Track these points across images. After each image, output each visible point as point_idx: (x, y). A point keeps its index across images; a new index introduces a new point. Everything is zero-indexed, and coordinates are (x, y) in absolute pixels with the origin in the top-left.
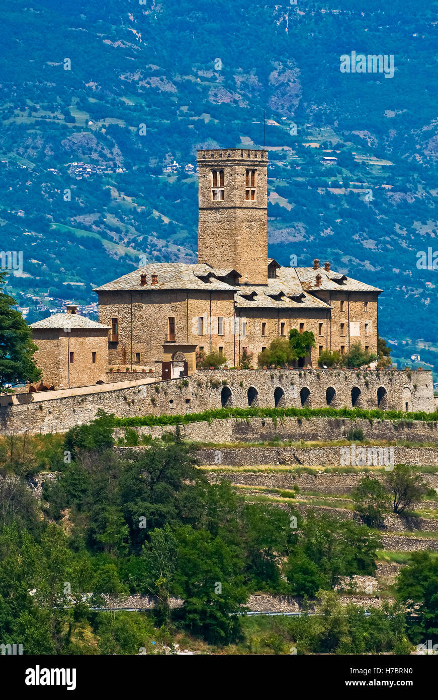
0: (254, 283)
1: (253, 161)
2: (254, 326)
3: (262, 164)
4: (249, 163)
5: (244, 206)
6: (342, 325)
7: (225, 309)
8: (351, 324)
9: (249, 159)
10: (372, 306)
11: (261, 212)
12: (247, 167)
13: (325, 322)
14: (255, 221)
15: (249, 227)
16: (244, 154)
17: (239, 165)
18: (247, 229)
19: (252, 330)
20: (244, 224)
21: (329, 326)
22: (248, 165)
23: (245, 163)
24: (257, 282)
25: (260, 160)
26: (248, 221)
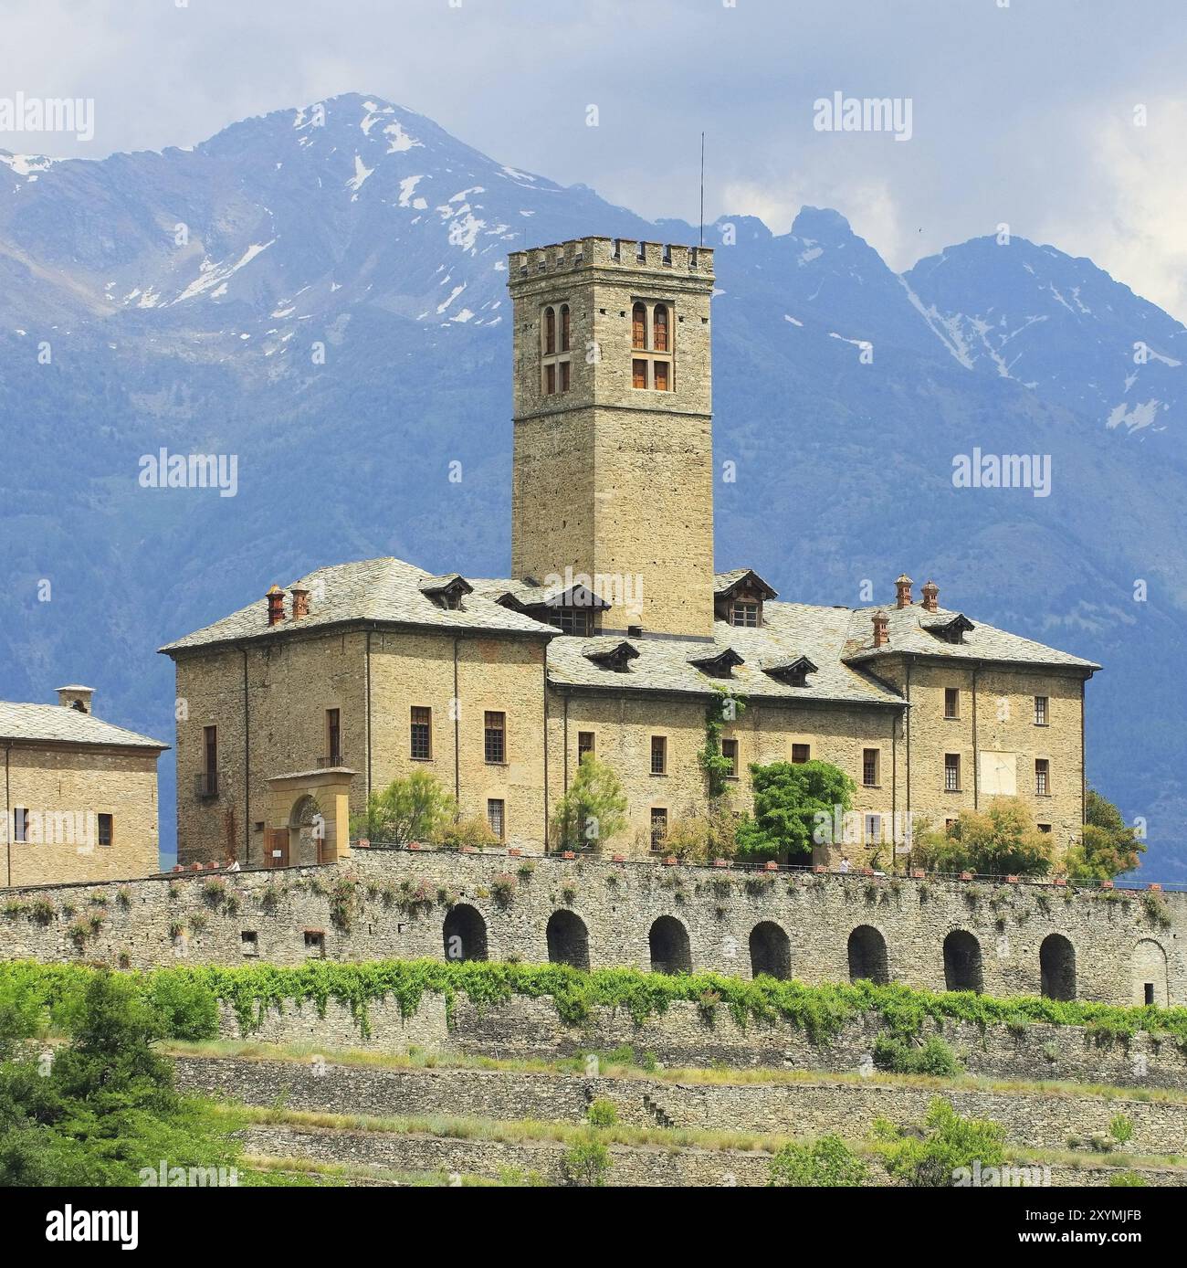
0: (663, 631)
1: (656, 276)
2: (622, 744)
3: (691, 285)
4: (643, 280)
5: (625, 404)
6: (952, 761)
7: (511, 689)
8: (985, 759)
9: (641, 269)
10: (1065, 710)
11: (689, 426)
12: (637, 293)
13: (886, 747)
14: (668, 449)
15: (642, 467)
16: (623, 253)
17: (604, 284)
18: (638, 472)
19: (613, 754)
20: (626, 456)
21: (901, 758)
22: (640, 287)
23: (627, 279)
24: (675, 629)
25: (687, 274)
26: (641, 449)
